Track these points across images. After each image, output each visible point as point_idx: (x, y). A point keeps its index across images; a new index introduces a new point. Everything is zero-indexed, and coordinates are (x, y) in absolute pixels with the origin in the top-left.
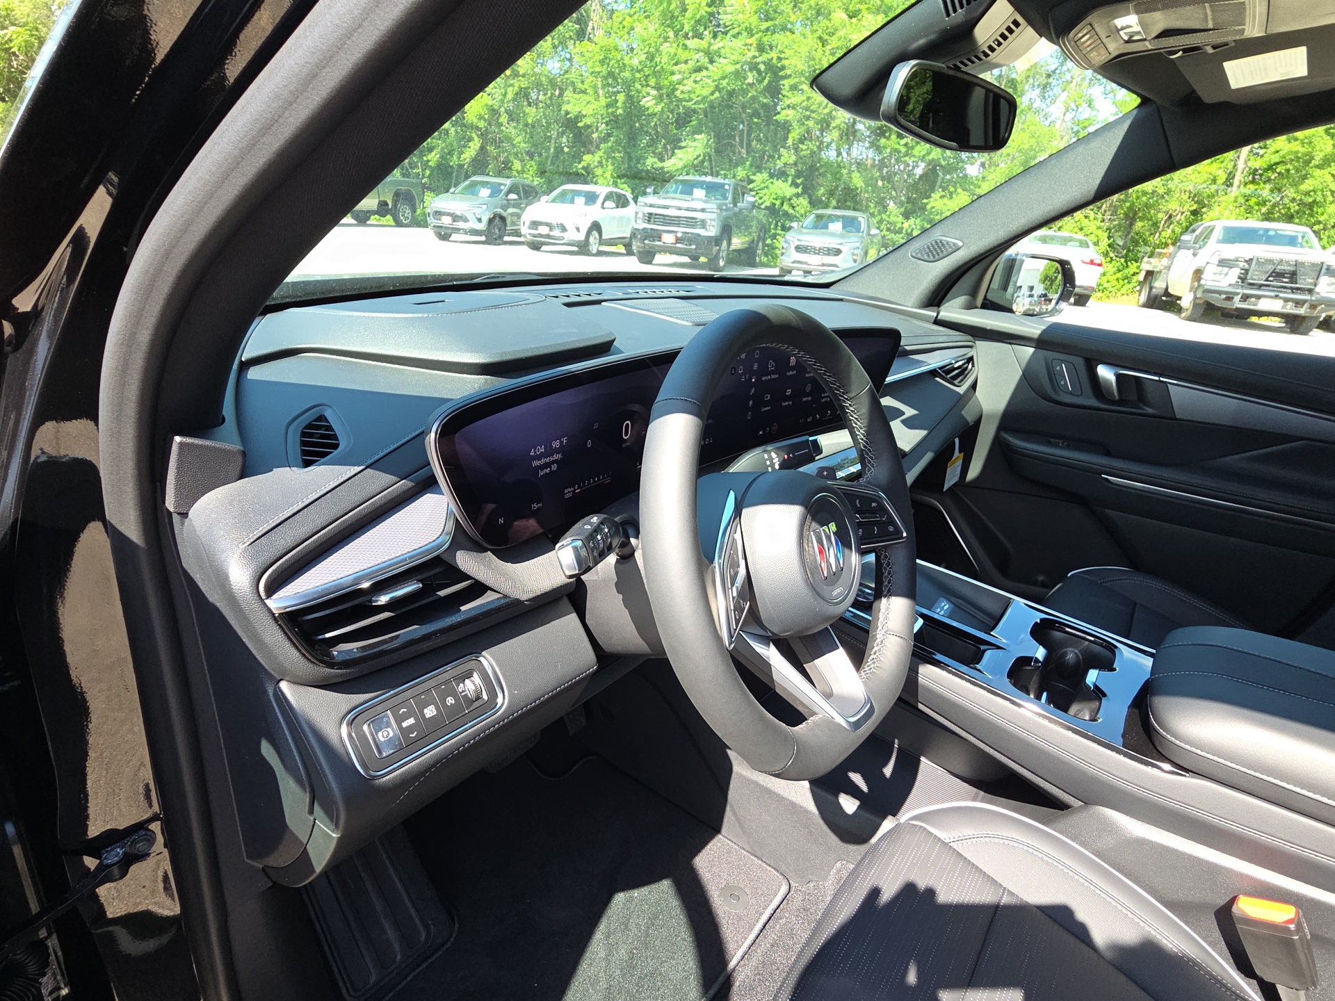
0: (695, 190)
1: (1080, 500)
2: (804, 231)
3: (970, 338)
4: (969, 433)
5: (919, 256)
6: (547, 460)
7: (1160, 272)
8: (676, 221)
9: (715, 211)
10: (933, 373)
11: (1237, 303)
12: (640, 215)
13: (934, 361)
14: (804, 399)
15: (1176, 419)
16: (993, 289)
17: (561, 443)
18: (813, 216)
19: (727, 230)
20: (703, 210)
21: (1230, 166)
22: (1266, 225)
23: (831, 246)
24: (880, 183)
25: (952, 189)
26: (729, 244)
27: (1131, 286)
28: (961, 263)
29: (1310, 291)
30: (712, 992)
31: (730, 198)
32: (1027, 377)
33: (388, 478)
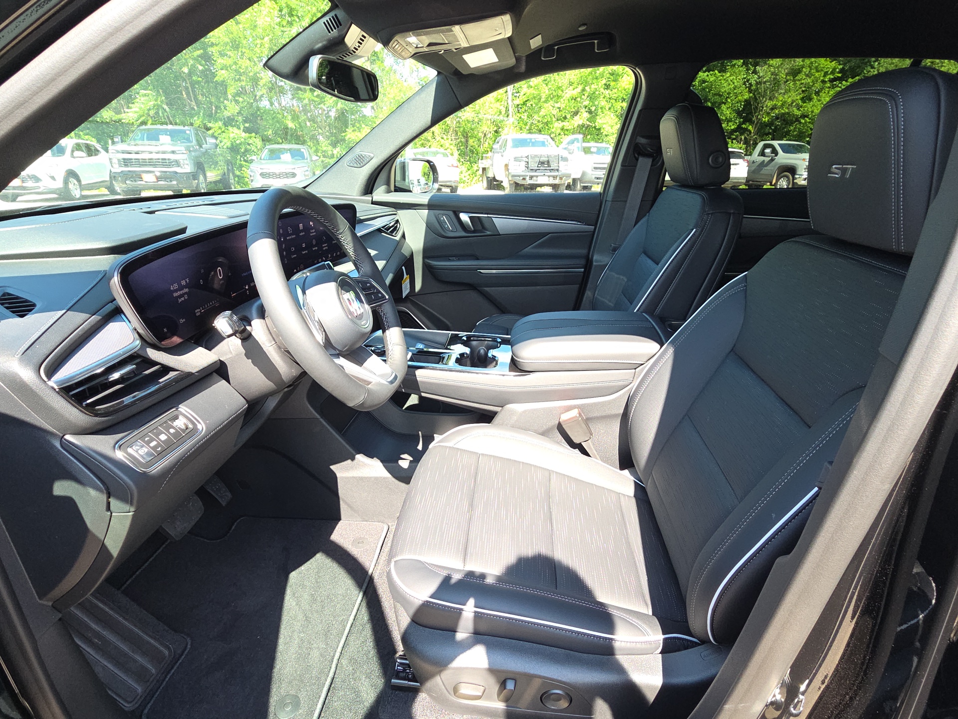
0: (160, 136)
1: (472, 287)
2: (263, 161)
3: (394, 209)
4: (409, 262)
5: (351, 165)
6: (181, 292)
7: (488, 168)
8: (151, 163)
9: (185, 152)
10: (379, 230)
11: (528, 182)
12: (115, 161)
13: (378, 223)
14: (314, 249)
15: (500, 235)
16: (399, 182)
17: (186, 282)
18: (267, 150)
19: (200, 167)
20: (173, 152)
21: (506, 104)
22: (530, 136)
23: (287, 171)
24: (308, 124)
25: (358, 125)
26: (205, 177)
27: (477, 178)
28: (376, 166)
29: (558, 170)
30: (364, 587)
31: (194, 142)
32: (429, 227)
33: (84, 316)
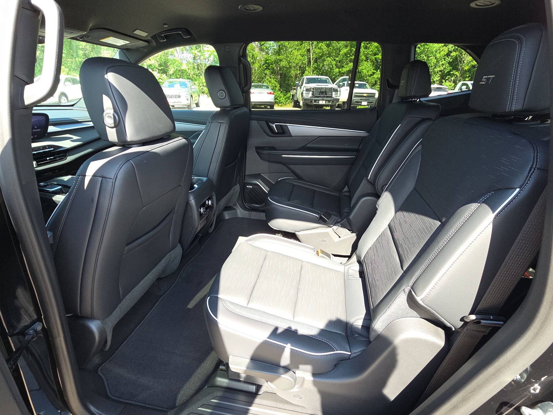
7: (295, 95)
11: (314, 103)
29: (331, 97)
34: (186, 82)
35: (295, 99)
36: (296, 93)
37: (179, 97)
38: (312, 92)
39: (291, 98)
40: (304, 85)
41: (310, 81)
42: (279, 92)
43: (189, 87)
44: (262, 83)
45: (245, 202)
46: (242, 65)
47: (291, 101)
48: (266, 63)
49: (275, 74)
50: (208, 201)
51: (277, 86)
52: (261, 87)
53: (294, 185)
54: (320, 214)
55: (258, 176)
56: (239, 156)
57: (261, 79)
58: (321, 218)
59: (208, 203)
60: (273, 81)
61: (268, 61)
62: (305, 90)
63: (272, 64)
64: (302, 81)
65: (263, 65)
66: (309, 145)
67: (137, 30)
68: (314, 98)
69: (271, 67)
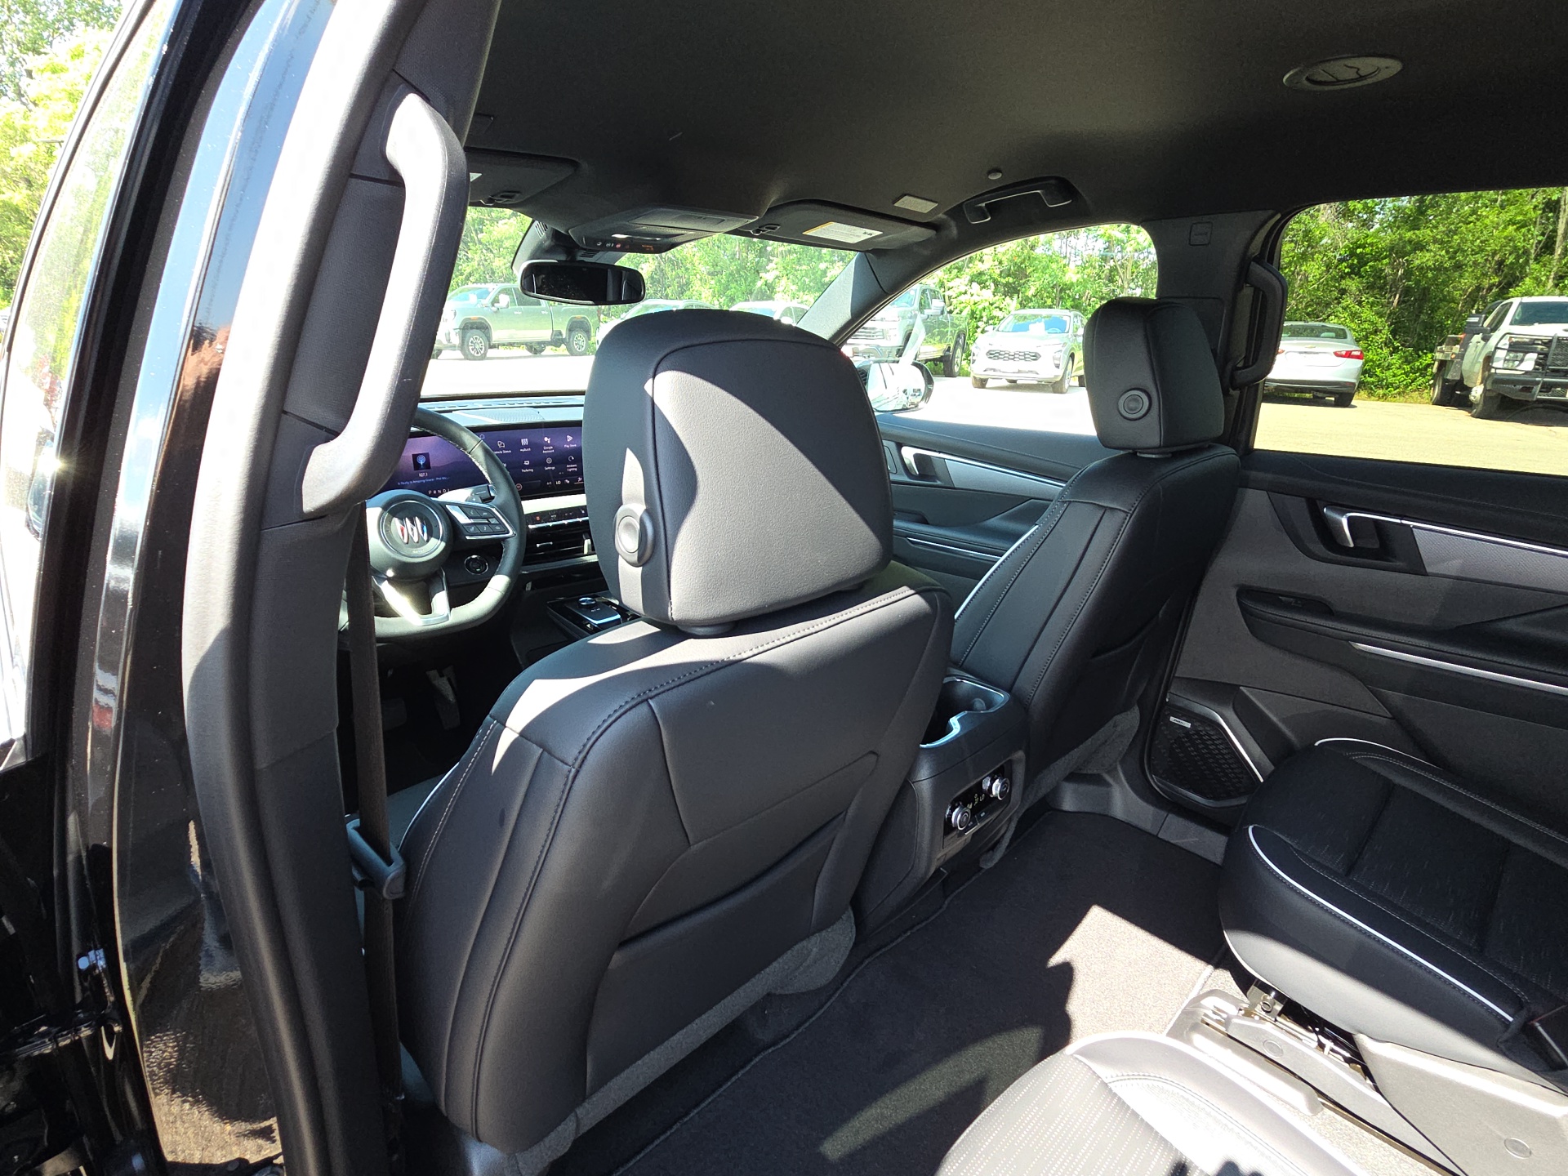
7: (1452, 361)
11: (1538, 394)
14: (547, 469)
15: (955, 488)
18: (1018, 317)
23: (1028, 350)
27: (1425, 380)
34: (1065, 318)
35: (1452, 375)
36: (1461, 356)
37: (1036, 357)
38: (1539, 354)
39: (1435, 370)
40: (1506, 326)
41: (1532, 314)
42: (1386, 351)
43: (1071, 332)
44: (1324, 320)
45: (1149, 768)
46: (1248, 291)
47: (1431, 382)
48: (1352, 254)
49: (1381, 288)
50: (993, 781)
51: (1380, 331)
52: (1314, 333)
53: (1390, 788)
54: (1524, 1013)
55: (1225, 692)
56: (1160, 616)
57: (1319, 308)
58: (1527, 1030)
59: (991, 787)
60: (1367, 313)
61: (1364, 247)
62: (1507, 347)
63: (1377, 258)
64: (1498, 314)
65: (1341, 261)
66: (1512, 626)
67: (906, 198)
68: (1546, 375)
69: (1370, 267)
